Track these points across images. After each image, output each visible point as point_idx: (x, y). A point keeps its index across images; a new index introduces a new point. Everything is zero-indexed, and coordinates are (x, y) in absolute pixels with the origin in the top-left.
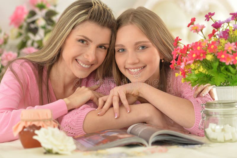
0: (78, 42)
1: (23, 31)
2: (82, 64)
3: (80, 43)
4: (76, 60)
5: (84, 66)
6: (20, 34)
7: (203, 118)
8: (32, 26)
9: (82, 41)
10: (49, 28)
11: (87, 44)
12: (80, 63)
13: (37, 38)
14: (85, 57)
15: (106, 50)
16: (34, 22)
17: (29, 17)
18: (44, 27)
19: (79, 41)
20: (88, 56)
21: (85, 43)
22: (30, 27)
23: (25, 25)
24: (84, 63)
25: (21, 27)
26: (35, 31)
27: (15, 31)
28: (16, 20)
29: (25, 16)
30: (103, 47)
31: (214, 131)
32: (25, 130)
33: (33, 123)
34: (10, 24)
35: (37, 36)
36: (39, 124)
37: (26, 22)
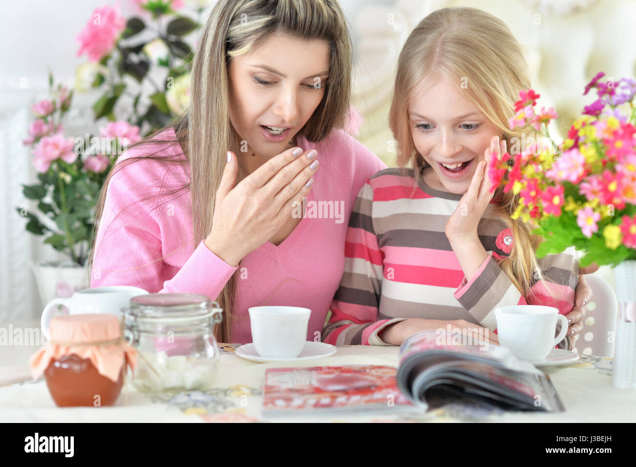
1: (108, 71)
6: (100, 80)
8: (134, 58)
10: (178, 63)
13: (147, 88)
16: (139, 49)
17: (126, 36)
18: (164, 63)
22: (130, 61)
23: (116, 56)
25: (104, 62)
26: (140, 71)
27: (89, 69)
28: (93, 43)
32: (57, 364)
33: (73, 350)
34: (80, 54)
35: (146, 83)
36: (87, 354)
37: (118, 47)
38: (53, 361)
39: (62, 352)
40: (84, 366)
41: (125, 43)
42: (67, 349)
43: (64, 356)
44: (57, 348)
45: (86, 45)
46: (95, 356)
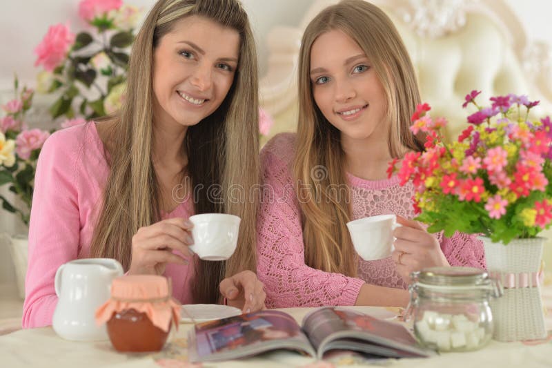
0: (178, 55)
1: (63, 78)
2: (187, 98)
3: (182, 58)
4: (177, 92)
5: (191, 100)
6: (58, 84)
7: (413, 300)
8: (83, 68)
9: (187, 54)
10: (120, 71)
11: (196, 60)
12: (184, 96)
14: (194, 83)
15: (233, 73)
16: (86, 60)
17: (76, 48)
18: (108, 73)
19: (181, 53)
20: (197, 80)
21: (192, 57)
22: (80, 70)
23: (68, 64)
24: (190, 96)
25: (59, 71)
26: (88, 77)
27: (48, 77)
28: (48, 55)
29: (68, 48)
30: (226, 68)
31: (433, 327)
32: (118, 316)
33: (132, 306)
34: (37, 64)
35: (93, 88)
36: (143, 308)
37: (69, 57)
38: (115, 314)
39: (123, 306)
40: (141, 318)
41: (74, 54)
42: (127, 304)
43: (124, 310)
44: (119, 302)
45: (42, 57)
46: (150, 311)
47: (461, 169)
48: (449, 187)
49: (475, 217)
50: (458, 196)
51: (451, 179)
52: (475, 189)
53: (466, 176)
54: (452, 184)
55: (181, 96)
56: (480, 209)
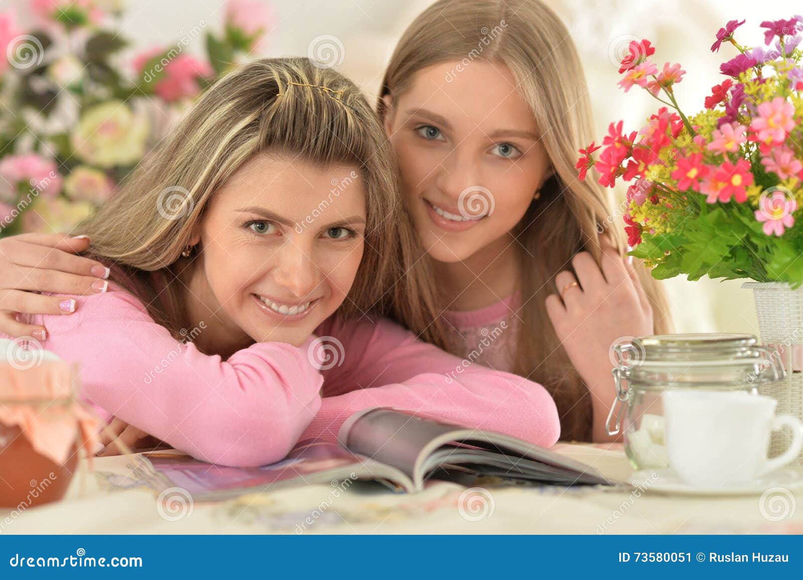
2: (274, 306)
4: (255, 295)
7: (622, 393)
8: (38, 85)
11: (280, 233)
12: (267, 301)
13: (56, 125)
16: (42, 71)
18: (77, 90)
19: (247, 225)
21: (271, 229)
22: (31, 90)
23: (12, 80)
24: (281, 303)
30: (344, 233)
31: (658, 440)
36: (14, 417)
47: (709, 147)
48: (688, 179)
49: (738, 239)
50: (706, 197)
51: (692, 165)
52: (737, 180)
53: (720, 157)
54: (693, 173)
55: (264, 302)
56: (745, 220)
